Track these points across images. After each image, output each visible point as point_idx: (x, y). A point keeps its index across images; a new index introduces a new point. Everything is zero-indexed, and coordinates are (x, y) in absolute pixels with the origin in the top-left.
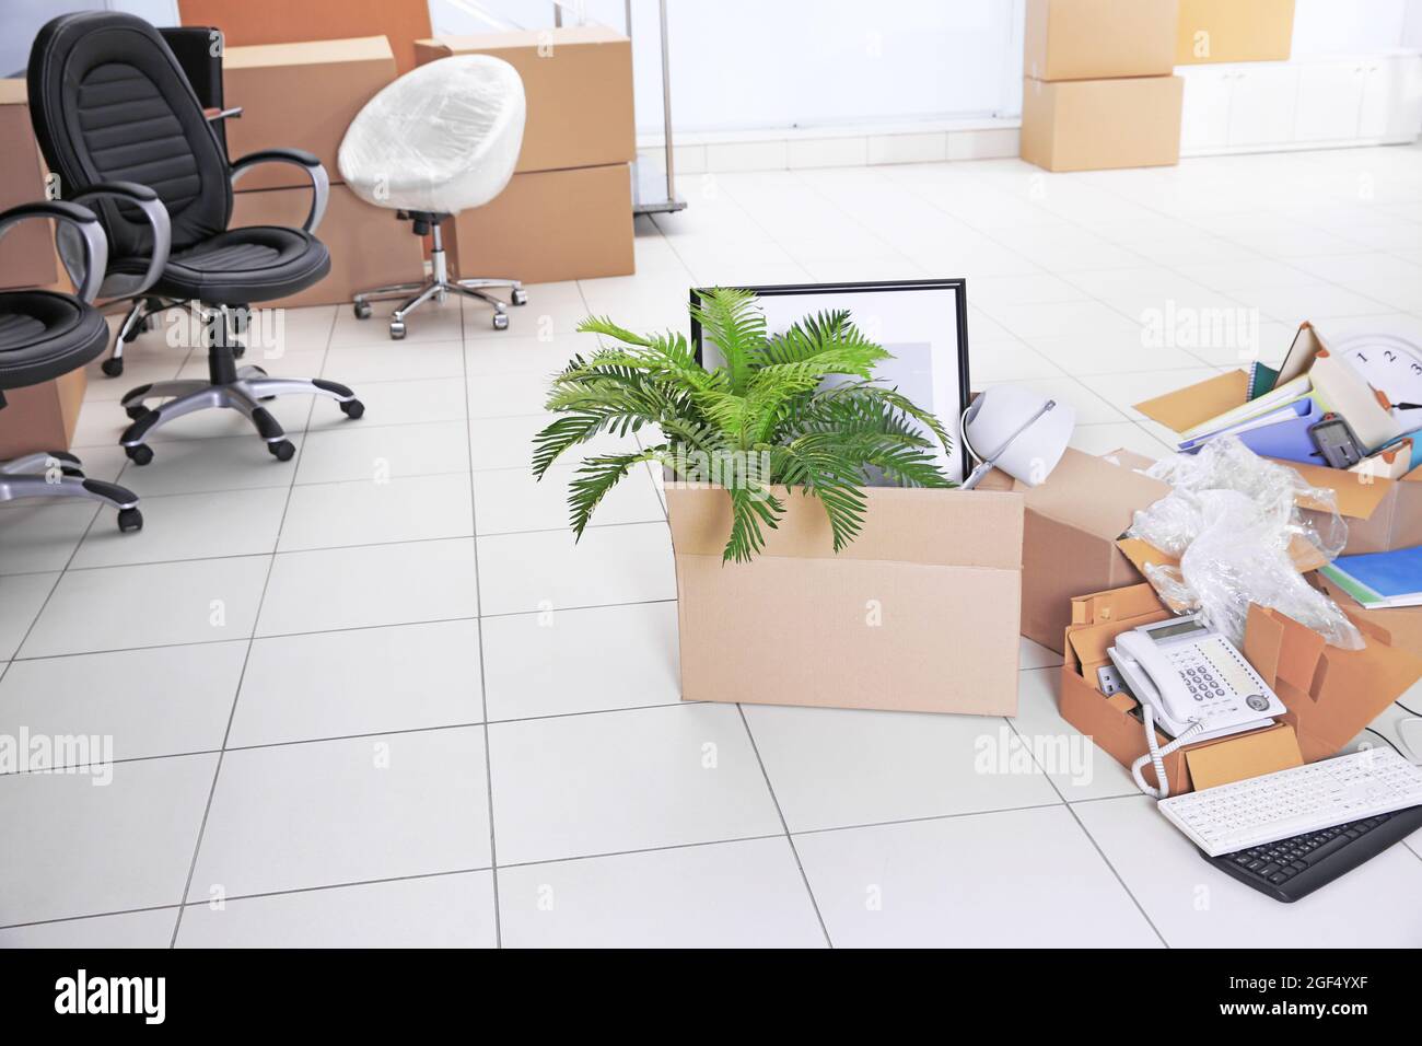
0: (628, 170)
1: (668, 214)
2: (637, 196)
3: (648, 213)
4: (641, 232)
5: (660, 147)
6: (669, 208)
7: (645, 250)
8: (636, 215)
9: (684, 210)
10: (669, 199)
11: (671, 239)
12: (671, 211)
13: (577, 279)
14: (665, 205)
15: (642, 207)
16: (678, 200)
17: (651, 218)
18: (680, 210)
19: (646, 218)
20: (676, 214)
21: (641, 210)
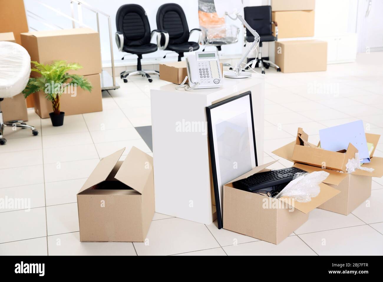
0: (99, 76)
1: (113, 90)
2: (103, 84)
3: (107, 90)
4: (104, 96)
5: (110, 67)
6: (114, 88)
7: (106, 102)
8: (102, 91)
9: (119, 89)
10: (114, 85)
11: (115, 99)
12: (115, 89)
13: (82, 114)
14: (112, 87)
15: (105, 88)
16: (117, 85)
17: (108, 92)
18: (118, 89)
19: (106, 91)
20: (116, 90)
21: (104, 89)
